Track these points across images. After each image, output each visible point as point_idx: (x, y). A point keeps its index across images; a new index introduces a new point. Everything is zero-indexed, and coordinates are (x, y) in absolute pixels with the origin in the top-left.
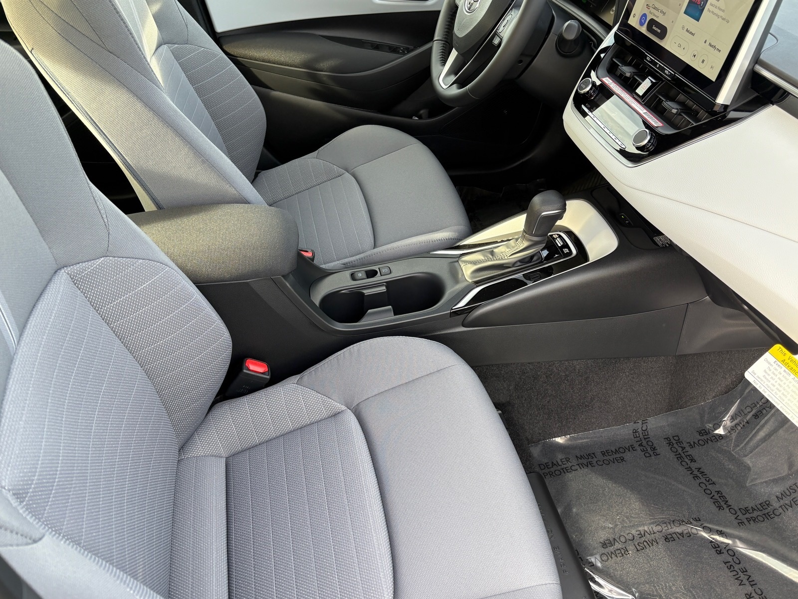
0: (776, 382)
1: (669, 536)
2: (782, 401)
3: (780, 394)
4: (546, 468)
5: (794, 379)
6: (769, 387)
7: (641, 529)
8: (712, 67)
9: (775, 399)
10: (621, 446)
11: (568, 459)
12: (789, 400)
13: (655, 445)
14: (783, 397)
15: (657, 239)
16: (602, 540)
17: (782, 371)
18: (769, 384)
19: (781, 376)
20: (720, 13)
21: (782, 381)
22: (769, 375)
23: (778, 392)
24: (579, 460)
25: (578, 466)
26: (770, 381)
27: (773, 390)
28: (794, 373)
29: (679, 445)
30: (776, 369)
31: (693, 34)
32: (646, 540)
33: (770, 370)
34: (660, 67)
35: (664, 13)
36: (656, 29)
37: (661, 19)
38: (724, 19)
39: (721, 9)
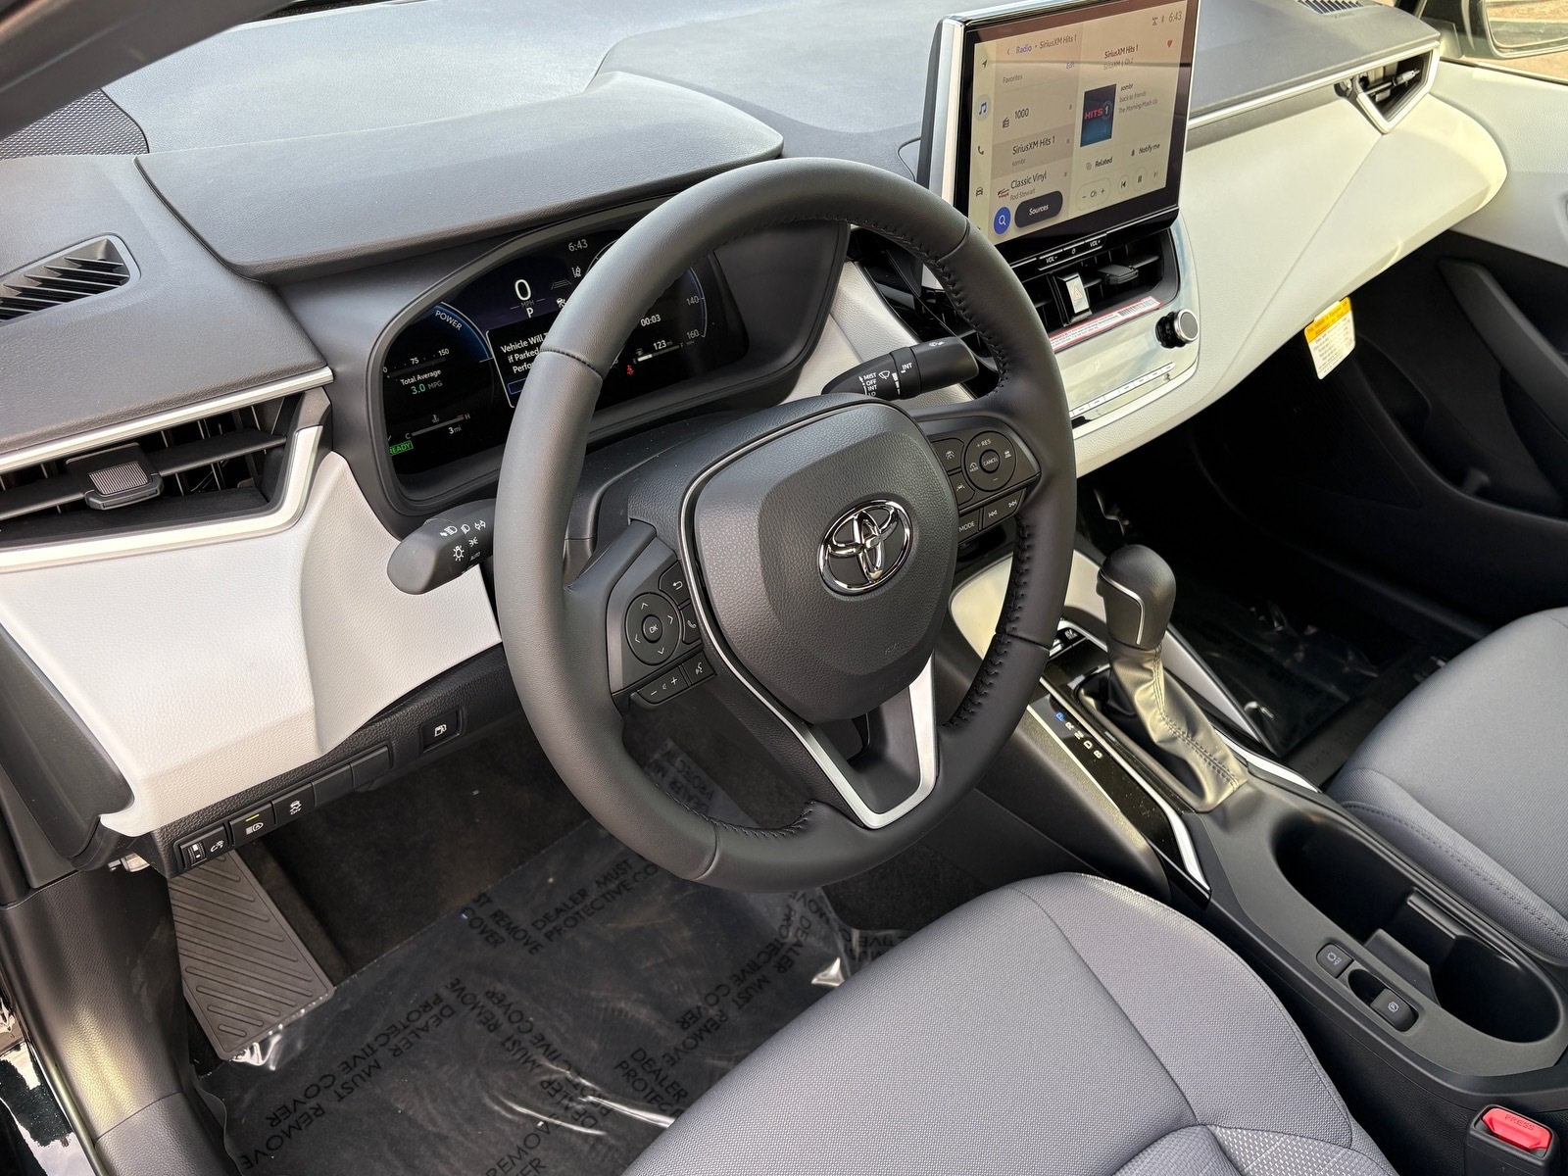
8: (1155, 174)
31: (1109, 161)
34: (1079, 249)
35: (1043, 177)
36: (1033, 212)
37: (1041, 189)
38: (1148, 104)
39: (1138, 95)
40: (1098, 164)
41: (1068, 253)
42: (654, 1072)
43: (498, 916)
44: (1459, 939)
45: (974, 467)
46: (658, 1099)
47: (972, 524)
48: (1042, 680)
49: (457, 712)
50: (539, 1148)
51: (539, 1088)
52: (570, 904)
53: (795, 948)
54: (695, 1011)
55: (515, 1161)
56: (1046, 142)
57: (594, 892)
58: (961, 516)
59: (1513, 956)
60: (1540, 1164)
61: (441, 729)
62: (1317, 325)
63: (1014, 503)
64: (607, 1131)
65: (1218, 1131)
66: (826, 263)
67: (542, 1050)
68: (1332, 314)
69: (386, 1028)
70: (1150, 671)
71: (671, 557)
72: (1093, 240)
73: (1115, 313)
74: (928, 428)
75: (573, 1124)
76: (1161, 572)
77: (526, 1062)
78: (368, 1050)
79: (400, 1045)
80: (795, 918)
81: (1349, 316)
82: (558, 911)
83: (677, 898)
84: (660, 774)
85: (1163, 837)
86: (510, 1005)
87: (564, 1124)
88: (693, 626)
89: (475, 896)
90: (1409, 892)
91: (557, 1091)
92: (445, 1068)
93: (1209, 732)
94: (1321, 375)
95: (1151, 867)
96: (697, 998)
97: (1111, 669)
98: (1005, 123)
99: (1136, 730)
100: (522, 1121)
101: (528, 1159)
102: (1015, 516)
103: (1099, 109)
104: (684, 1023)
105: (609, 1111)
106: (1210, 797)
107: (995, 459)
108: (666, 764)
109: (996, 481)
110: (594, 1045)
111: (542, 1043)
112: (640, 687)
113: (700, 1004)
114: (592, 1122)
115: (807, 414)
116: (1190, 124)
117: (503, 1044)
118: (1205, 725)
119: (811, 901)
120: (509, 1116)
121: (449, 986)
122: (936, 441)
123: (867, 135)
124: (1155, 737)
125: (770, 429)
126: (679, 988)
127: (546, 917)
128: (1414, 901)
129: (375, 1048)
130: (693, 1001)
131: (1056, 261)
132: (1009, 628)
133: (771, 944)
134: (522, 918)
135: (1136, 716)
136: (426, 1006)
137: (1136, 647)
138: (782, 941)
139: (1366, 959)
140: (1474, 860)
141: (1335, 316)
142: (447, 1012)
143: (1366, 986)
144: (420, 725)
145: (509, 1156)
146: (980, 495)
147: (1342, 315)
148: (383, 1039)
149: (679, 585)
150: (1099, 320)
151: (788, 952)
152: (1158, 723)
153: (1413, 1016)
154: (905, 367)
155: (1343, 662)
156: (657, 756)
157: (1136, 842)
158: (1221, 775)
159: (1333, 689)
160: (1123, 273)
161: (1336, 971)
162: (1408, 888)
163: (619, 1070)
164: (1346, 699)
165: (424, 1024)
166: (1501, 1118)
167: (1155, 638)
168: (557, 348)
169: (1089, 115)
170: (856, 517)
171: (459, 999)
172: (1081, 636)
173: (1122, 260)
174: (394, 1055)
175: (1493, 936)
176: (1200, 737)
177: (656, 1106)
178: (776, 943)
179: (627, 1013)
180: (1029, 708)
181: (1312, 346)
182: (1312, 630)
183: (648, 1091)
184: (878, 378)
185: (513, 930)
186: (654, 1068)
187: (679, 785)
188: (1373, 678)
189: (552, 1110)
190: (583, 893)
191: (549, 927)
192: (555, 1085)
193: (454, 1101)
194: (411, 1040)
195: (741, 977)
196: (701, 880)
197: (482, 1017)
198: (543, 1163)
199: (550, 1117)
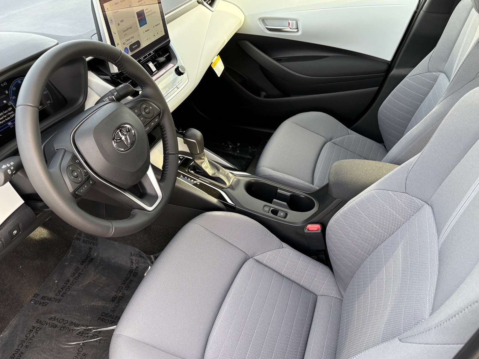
8: (161, 31)
31: (149, 30)
34: (149, 55)
35: (133, 37)
36: (134, 47)
37: (134, 41)
38: (153, 13)
39: (150, 11)
40: (146, 31)
41: (146, 57)
42: (109, 316)
43: (43, 298)
44: (291, 195)
45: (144, 113)
46: (114, 322)
47: (148, 128)
48: (178, 171)
49: (18, 226)
50: (83, 350)
51: (77, 335)
52: (65, 285)
53: (137, 269)
54: (115, 296)
55: (77, 357)
56: (131, 28)
57: (71, 279)
58: (145, 126)
59: (302, 195)
60: (320, 232)
61: (15, 232)
62: (214, 63)
63: (157, 120)
64: (102, 337)
65: (255, 257)
66: (83, 72)
67: (73, 325)
68: (216, 60)
69: (20, 342)
70: (204, 159)
71: (73, 155)
72: (151, 52)
73: (164, 70)
74: (129, 105)
75: (91, 340)
76: (198, 133)
77: (69, 331)
78: (17, 351)
79: (27, 344)
80: (134, 261)
81: (220, 59)
82: (62, 289)
83: (97, 271)
84: (78, 241)
85: (220, 197)
86: (58, 319)
87: (88, 341)
88: (86, 171)
89: (33, 295)
90: (278, 189)
91: (82, 334)
92: (45, 344)
93: (222, 169)
94: (219, 76)
95: (220, 205)
96: (114, 293)
97: (195, 162)
98: (119, 24)
99: (206, 175)
100: (75, 346)
101: (81, 354)
102: (158, 124)
103: (141, 18)
104: (113, 301)
105: (100, 331)
106: (228, 184)
107: (148, 110)
108: (79, 237)
109: (150, 115)
110: (89, 317)
111: (73, 324)
112: (78, 190)
113: (115, 294)
114: (97, 336)
115: (95, 109)
116: (166, 17)
117: (60, 329)
118: (221, 168)
119: (137, 254)
120: (71, 347)
121: (36, 322)
122: (131, 108)
123: (80, 35)
124: (210, 175)
125: (87, 115)
126: (108, 293)
127: (59, 292)
128: (279, 191)
129: (19, 349)
130: (113, 294)
131: (144, 59)
132: (167, 152)
133: (130, 271)
134: (52, 295)
135: (204, 172)
136: (31, 331)
137: (198, 154)
138: (132, 269)
139: (273, 206)
140: (288, 178)
141: (217, 60)
142: (38, 329)
143: (275, 212)
144: (8, 232)
145: (75, 356)
146: (148, 120)
147: (218, 60)
148: (21, 345)
149: (78, 161)
150: (160, 72)
151: (135, 271)
152: (210, 171)
153: (287, 214)
154: (115, 94)
155: (248, 149)
156: (75, 236)
157: (214, 200)
158: (228, 178)
159: (248, 157)
160: (162, 59)
161: (268, 212)
162: (277, 188)
163: (99, 320)
164: (251, 158)
165: (32, 335)
166: (310, 226)
167: (202, 151)
168: (23, 104)
169: (139, 18)
170: (119, 131)
171: (41, 324)
172: (184, 157)
173: (160, 56)
174: (26, 348)
175: (297, 192)
176: (221, 171)
177: (114, 324)
178: (131, 270)
179: (95, 305)
180: (177, 178)
181: (214, 69)
182: (239, 144)
183: (110, 321)
184: (109, 98)
185: (50, 299)
186: (109, 315)
187: (85, 241)
188: (256, 151)
189: (83, 339)
190: (68, 281)
191: (61, 294)
192: (81, 333)
193: (52, 351)
194: (30, 342)
195: (124, 282)
196: (112, 236)
197: (50, 326)
198: (86, 353)
199: (83, 341)
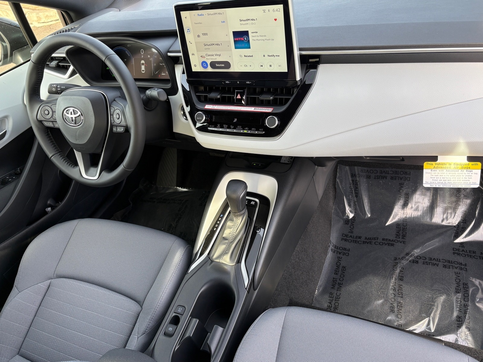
0: (440, 178)
1: (400, 277)
2: (450, 183)
3: (447, 181)
4: (331, 308)
5: (447, 171)
6: (439, 182)
7: (391, 287)
8: (279, 66)
9: (447, 185)
10: (336, 263)
11: (331, 293)
12: (453, 181)
13: (343, 247)
14: (450, 181)
15: (282, 161)
16: (389, 311)
17: (438, 171)
18: (438, 181)
19: (440, 174)
20: (264, 38)
21: (442, 176)
22: (434, 178)
23: (446, 181)
24: (335, 288)
25: (338, 291)
26: (437, 180)
27: (442, 183)
28: (445, 168)
29: (348, 237)
30: (435, 173)
31: (252, 56)
32: (398, 289)
33: (433, 176)
35: (220, 55)
36: (217, 65)
37: (220, 59)
39: (262, 36)
40: (246, 56)
45: (115, 116)
56: (218, 45)
73: (253, 108)
98: (199, 36)
153: (170, 336)
